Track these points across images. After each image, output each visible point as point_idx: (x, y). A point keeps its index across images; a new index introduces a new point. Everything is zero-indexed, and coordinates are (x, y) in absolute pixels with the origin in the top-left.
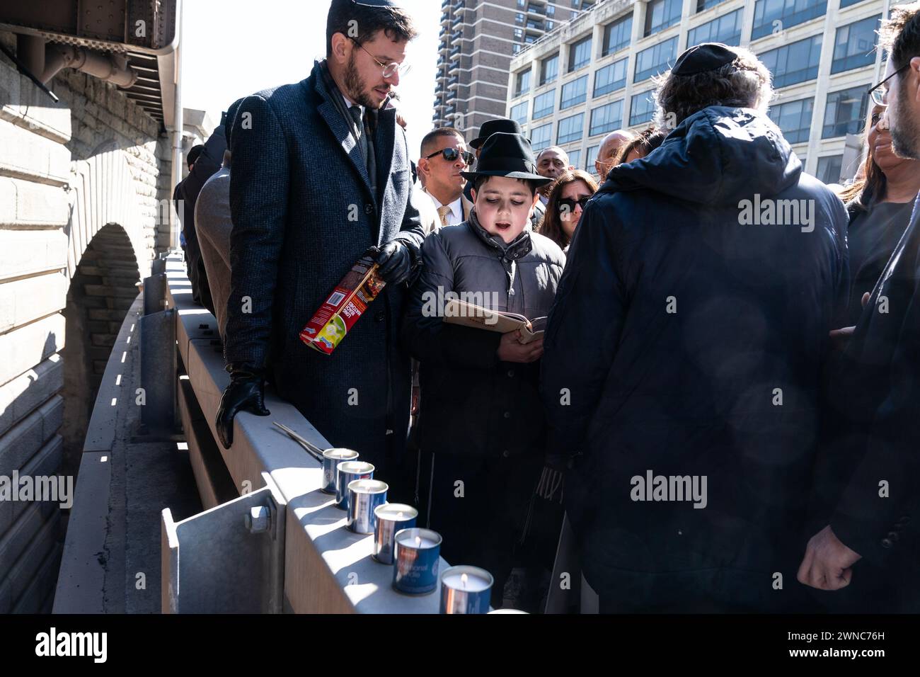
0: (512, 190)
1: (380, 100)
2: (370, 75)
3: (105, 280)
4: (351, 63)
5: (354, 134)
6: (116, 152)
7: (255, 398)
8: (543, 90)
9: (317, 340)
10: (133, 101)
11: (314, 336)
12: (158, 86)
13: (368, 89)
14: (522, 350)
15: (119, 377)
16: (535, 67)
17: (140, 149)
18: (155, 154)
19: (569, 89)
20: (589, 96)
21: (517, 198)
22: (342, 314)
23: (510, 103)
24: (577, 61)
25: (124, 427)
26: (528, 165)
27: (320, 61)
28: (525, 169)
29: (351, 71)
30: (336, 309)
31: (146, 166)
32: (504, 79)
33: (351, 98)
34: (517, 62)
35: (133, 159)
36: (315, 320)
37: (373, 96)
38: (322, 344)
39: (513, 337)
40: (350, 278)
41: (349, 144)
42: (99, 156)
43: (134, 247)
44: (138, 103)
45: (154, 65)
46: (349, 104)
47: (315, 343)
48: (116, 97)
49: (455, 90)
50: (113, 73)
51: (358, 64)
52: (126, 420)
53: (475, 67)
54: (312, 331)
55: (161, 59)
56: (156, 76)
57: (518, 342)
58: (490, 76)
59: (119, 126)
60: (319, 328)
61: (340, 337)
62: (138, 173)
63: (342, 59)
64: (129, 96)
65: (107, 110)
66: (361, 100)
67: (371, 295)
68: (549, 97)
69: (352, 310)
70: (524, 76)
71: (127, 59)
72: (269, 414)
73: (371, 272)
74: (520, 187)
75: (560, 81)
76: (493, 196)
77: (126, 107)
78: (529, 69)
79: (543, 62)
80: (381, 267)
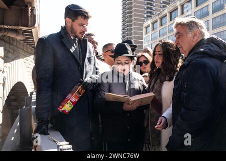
0: (126, 59)
1: (82, 37)
2: (78, 29)
3: (18, 100)
4: (72, 26)
5: (74, 47)
6: (20, 59)
7: (45, 130)
8: (154, 32)
9: (63, 109)
10: (26, 44)
11: (62, 108)
12: (33, 38)
13: (78, 33)
14: (130, 106)
15: (16, 130)
16: (151, 26)
17: (28, 58)
18: (34, 59)
19: (161, 31)
20: (167, 32)
21: (127, 62)
22: (71, 101)
23: (144, 36)
24: (163, 23)
25: (15, 146)
26: (129, 52)
27: (63, 26)
28: (128, 53)
29: (72, 28)
30: (69, 100)
31: (31, 63)
32: (142, 29)
33: (73, 36)
34: (145, 24)
35: (26, 61)
36: (62, 104)
37: (80, 36)
38: (65, 111)
39: (127, 103)
40: (74, 90)
41: (72, 50)
42: (14, 61)
43: (27, 89)
44: (27, 44)
45: (31, 32)
46: (72, 38)
47: (62, 111)
48: (20, 43)
49: (127, 34)
50: (17, 35)
51: (74, 27)
52: (16, 144)
53: (133, 26)
54: (61, 107)
55: (33, 30)
56: (32, 36)
57: (128, 104)
58: (138, 29)
59: (21, 51)
60: (63, 106)
61: (71, 108)
62: (27, 65)
63: (69, 25)
64: (24, 42)
65: (17, 47)
66: (76, 37)
67: (80, 94)
68: (156, 34)
69: (74, 99)
70: (148, 28)
71: (22, 31)
72: (49, 134)
73: (80, 87)
74: (127, 59)
75: (159, 29)
76: (119, 62)
77: (23, 46)
78: (149, 26)
79: (153, 24)
80: (83, 85)
